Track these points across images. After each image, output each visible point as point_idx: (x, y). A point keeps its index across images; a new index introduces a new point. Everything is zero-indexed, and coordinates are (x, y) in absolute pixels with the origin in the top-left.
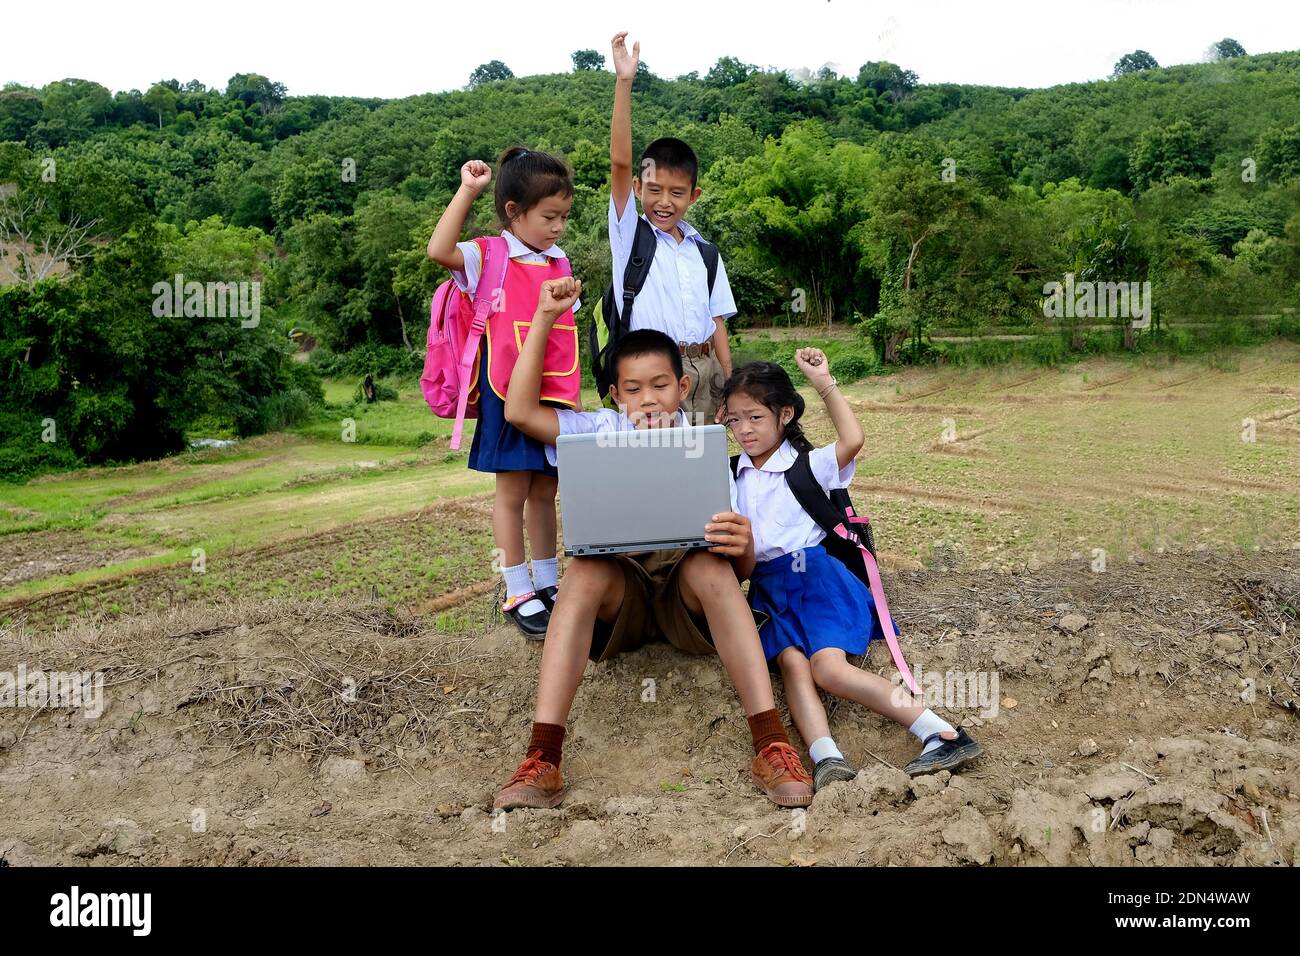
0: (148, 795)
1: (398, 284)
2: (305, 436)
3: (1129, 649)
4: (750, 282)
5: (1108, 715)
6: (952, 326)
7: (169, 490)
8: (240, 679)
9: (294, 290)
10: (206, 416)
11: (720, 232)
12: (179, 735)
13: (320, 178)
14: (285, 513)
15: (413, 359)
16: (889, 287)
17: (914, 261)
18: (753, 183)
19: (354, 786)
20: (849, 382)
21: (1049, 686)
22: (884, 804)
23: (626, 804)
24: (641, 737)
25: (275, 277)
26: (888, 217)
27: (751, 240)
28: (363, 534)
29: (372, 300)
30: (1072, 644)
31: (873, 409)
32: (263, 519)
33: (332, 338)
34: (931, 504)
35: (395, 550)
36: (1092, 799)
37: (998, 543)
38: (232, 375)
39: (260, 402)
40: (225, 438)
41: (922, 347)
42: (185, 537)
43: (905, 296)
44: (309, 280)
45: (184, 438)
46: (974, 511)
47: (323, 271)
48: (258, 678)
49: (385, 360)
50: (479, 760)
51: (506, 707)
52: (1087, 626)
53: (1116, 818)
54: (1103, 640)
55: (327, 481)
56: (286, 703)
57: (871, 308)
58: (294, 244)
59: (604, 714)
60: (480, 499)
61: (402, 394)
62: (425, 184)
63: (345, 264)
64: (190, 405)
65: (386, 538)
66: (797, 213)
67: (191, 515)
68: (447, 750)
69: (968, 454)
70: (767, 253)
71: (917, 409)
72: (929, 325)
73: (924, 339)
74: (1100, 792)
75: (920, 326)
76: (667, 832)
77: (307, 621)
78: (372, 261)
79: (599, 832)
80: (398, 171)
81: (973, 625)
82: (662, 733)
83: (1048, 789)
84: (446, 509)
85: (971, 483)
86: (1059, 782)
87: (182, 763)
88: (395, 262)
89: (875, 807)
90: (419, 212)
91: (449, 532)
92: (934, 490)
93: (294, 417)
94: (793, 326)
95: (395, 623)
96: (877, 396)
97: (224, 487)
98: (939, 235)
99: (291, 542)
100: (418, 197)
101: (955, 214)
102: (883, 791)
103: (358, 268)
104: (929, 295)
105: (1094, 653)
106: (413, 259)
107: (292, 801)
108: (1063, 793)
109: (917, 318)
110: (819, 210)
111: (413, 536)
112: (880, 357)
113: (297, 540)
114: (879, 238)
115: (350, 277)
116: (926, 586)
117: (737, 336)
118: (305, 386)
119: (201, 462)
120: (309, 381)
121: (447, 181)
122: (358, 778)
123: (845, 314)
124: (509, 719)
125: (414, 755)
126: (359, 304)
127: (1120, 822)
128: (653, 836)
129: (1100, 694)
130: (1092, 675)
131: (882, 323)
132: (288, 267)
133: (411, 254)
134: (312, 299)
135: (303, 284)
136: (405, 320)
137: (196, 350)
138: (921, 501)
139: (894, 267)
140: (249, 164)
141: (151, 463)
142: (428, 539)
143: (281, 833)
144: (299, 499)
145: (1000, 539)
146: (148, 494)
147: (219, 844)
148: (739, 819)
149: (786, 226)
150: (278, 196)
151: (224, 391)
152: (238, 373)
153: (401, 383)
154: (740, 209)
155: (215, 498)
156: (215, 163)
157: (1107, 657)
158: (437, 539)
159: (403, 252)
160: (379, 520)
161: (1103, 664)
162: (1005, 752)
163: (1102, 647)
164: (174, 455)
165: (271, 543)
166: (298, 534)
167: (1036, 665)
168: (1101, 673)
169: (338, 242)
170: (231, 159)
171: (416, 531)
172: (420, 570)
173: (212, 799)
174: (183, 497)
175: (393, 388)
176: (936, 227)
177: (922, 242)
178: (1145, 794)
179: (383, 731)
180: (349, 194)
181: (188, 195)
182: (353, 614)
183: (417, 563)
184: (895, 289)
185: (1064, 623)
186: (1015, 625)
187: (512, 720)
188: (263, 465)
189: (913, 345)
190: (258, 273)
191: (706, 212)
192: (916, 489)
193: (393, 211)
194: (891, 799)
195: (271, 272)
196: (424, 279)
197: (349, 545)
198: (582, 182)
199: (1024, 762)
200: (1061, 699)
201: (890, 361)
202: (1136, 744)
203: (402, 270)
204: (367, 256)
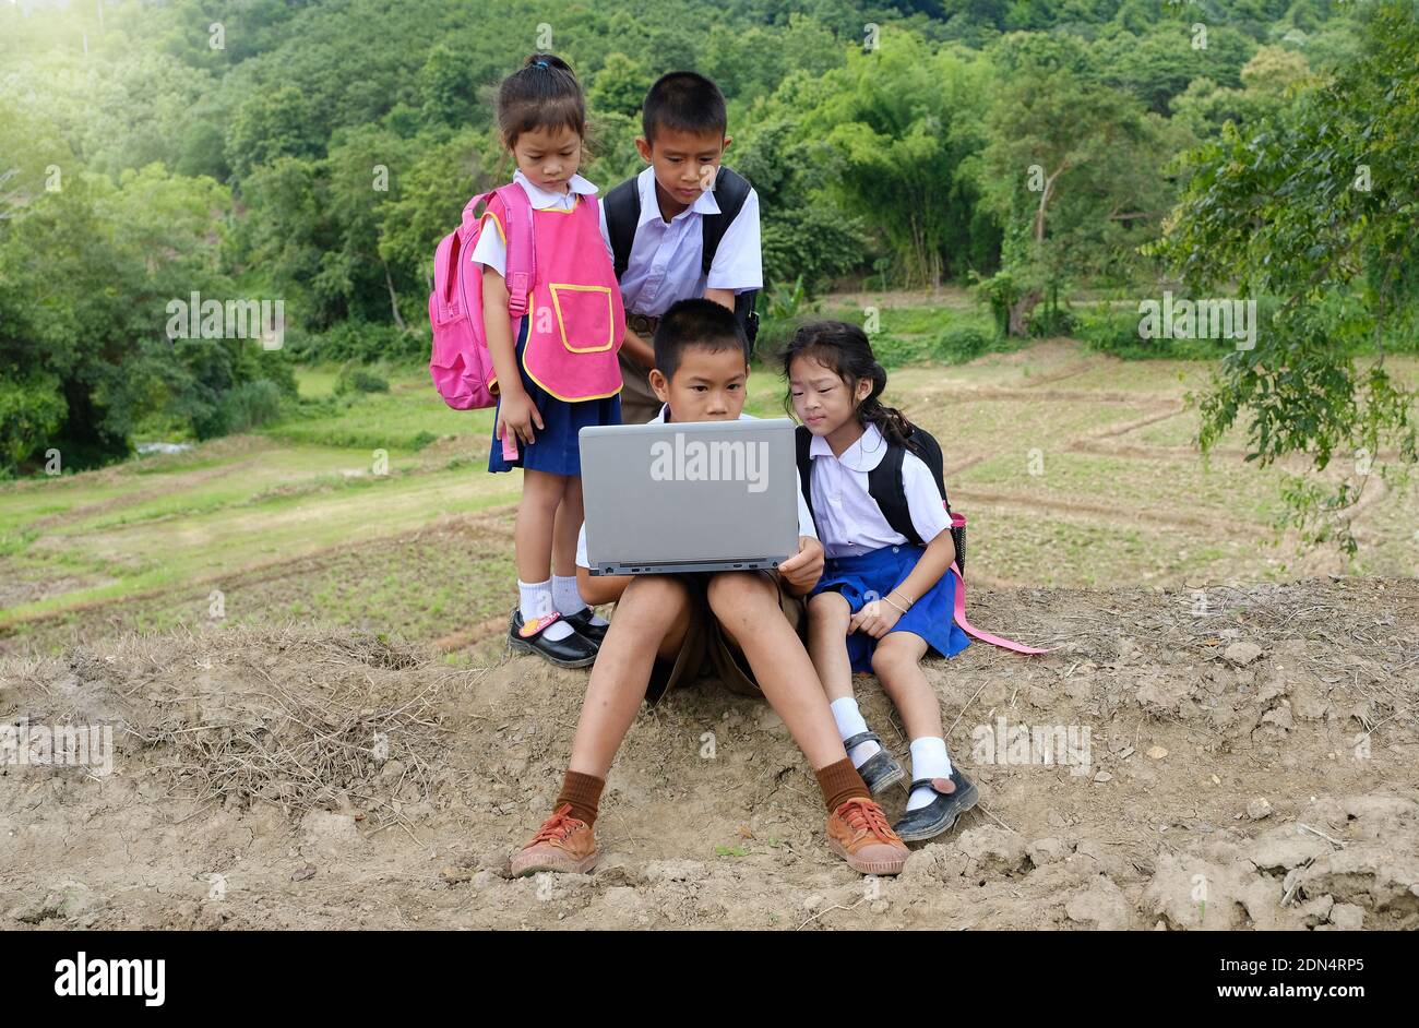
0: (99, 854)
1: (385, 246)
2: (277, 438)
3: (1316, 687)
4: (833, 234)
5: (1286, 769)
6: (1099, 286)
7: (112, 506)
8: (203, 718)
9: (257, 254)
10: (154, 413)
11: (792, 170)
12: (134, 784)
13: (284, 112)
14: (254, 533)
15: (406, 340)
16: (1014, 237)
17: (1047, 203)
18: (834, 106)
19: (342, 846)
20: (962, 362)
21: (1210, 732)
22: (994, 873)
23: (671, 869)
24: (690, 791)
25: (233, 239)
26: (1013, 145)
27: (833, 180)
28: (349, 559)
29: (353, 267)
30: (1241, 679)
31: (994, 397)
32: (229, 541)
33: (305, 315)
34: (1070, 518)
35: (389, 579)
36: (1259, 868)
37: (1158, 568)
38: (184, 363)
39: (219, 396)
40: (178, 442)
41: (1059, 315)
42: (134, 564)
43: (1036, 249)
44: (275, 242)
45: (129, 443)
46: (1127, 527)
47: (292, 230)
48: (226, 717)
49: (372, 342)
50: (492, 816)
51: (524, 754)
52: (1260, 658)
53: (1290, 890)
54: (1281, 675)
55: (305, 494)
56: (260, 748)
57: (992, 264)
58: (256, 198)
59: (644, 762)
60: (492, 516)
61: (395, 384)
62: (415, 116)
63: (319, 220)
64: (134, 401)
65: (379, 564)
66: (891, 143)
67: (141, 537)
68: (453, 805)
69: (1118, 453)
70: (855, 195)
71: (1052, 395)
72: (1068, 286)
73: (1061, 305)
74: (1270, 860)
75: (1055, 287)
76: (721, 902)
77: (282, 649)
78: (353, 216)
79: (638, 902)
80: (382, 101)
81: (1111, 655)
82: (717, 785)
83: (1203, 855)
84: (452, 528)
85: (1123, 491)
86: (1217, 847)
87: (139, 818)
88: (381, 218)
89: (982, 876)
90: (410, 152)
91: (456, 556)
92: (1073, 500)
93: (261, 415)
94: (889, 290)
95: (388, 653)
96: (1000, 379)
97: (179, 502)
98: (1081, 167)
99: (262, 569)
100: (408, 134)
101: (1102, 137)
102: (992, 856)
103: (335, 226)
104: (1068, 246)
105: (1269, 691)
106: (403, 213)
107: (269, 863)
108: (1222, 861)
109: (1051, 276)
110: (918, 141)
111: (411, 561)
112: (1003, 328)
113: (268, 567)
114: (1001, 172)
115: (324, 237)
116: (1052, 608)
117: (816, 303)
118: (275, 375)
119: (150, 472)
120: (279, 369)
121: (443, 112)
122: (347, 836)
123: (957, 274)
124: (528, 768)
125: (414, 810)
126: (338, 272)
127: (1295, 897)
128: (704, 906)
129: (1276, 742)
130: (1267, 718)
131: (1006, 283)
132: (248, 227)
133: (401, 207)
134: (279, 266)
135: (267, 248)
136: (396, 291)
137: (139, 334)
138: (1056, 515)
139: (1022, 210)
140: (195, 96)
141: (89, 474)
142: (430, 565)
143: (256, 897)
144: (270, 516)
145: (1160, 563)
146: (88, 512)
147: (184, 908)
148: (812, 888)
149: (877, 161)
150: (233, 136)
151: (175, 383)
152: (191, 360)
153: (392, 370)
154: (818, 138)
155: (169, 516)
156: (154, 96)
157: (1286, 696)
158: (441, 565)
159: (391, 204)
160: (369, 542)
161: (1280, 704)
162: (1151, 814)
163: (1280, 683)
164: (116, 463)
165: (237, 570)
166: (271, 559)
167: (1192, 705)
168: (1279, 716)
169: (309, 193)
170: (173, 90)
171: (415, 555)
172: (421, 603)
173: (175, 860)
174: (130, 514)
175: (382, 377)
176: (1074, 157)
177: (1059, 177)
178: (1327, 860)
179: (376, 782)
180: (322, 132)
181: (123, 138)
182: (337, 643)
183: (417, 595)
184: (1023, 240)
185: (1229, 653)
186: (1167, 655)
187: (532, 769)
188: (225, 475)
189: (1046, 313)
190: (211, 235)
191: (774, 143)
192: (1049, 499)
193: (377, 151)
194: (1003, 867)
195: (227, 233)
196: (418, 239)
197: (334, 572)
198: (614, 108)
199: (1175, 826)
200: (1226, 748)
201: (1016, 334)
202: (1319, 803)
203: (389, 228)
204: (347, 210)
